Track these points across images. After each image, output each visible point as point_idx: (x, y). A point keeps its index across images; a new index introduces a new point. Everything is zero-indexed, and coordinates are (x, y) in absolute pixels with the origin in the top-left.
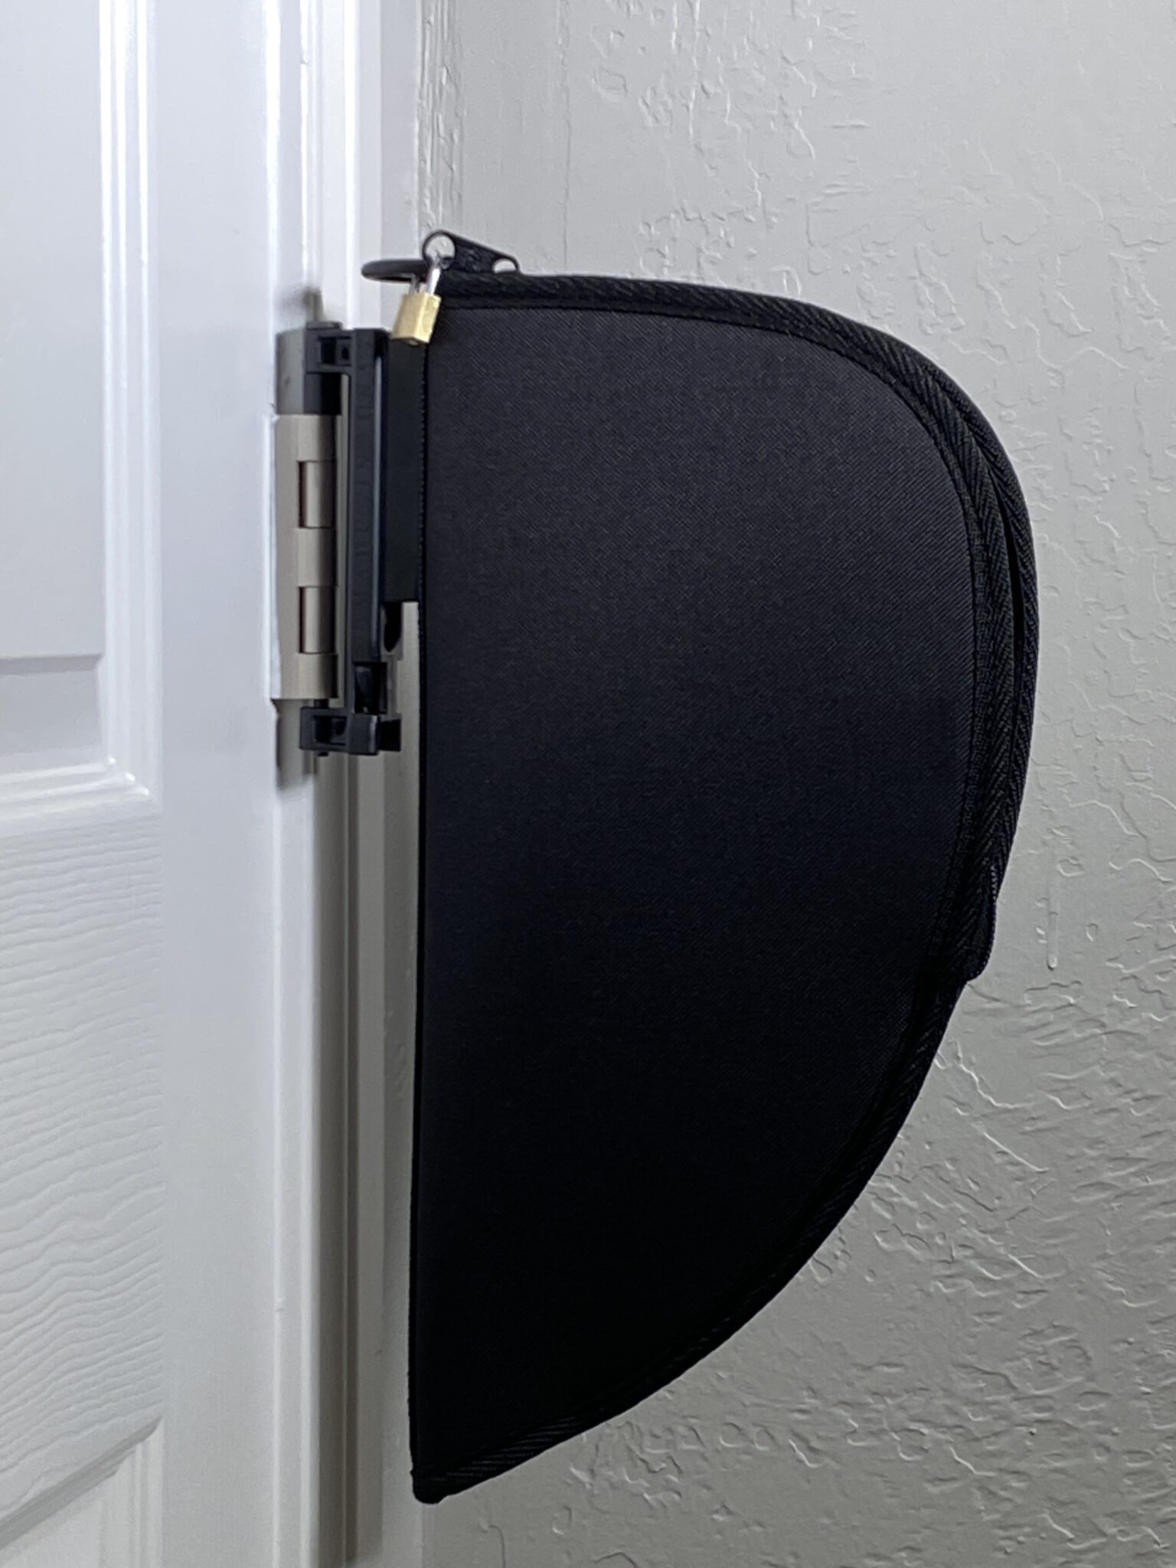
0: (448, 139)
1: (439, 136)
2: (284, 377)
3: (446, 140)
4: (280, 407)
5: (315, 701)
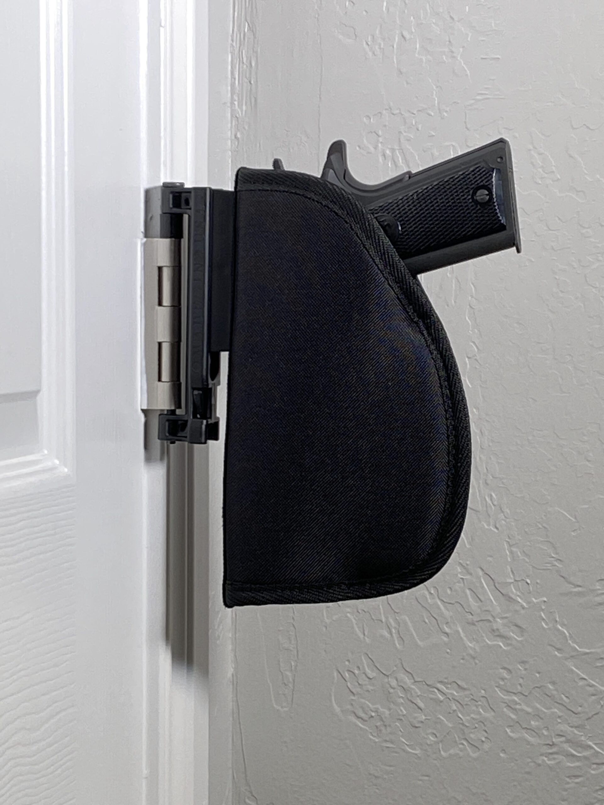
0: (249, 66)
1: (243, 63)
2: (150, 216)
3: (247, 66)
4: (147, 234)
5: (168, 410)
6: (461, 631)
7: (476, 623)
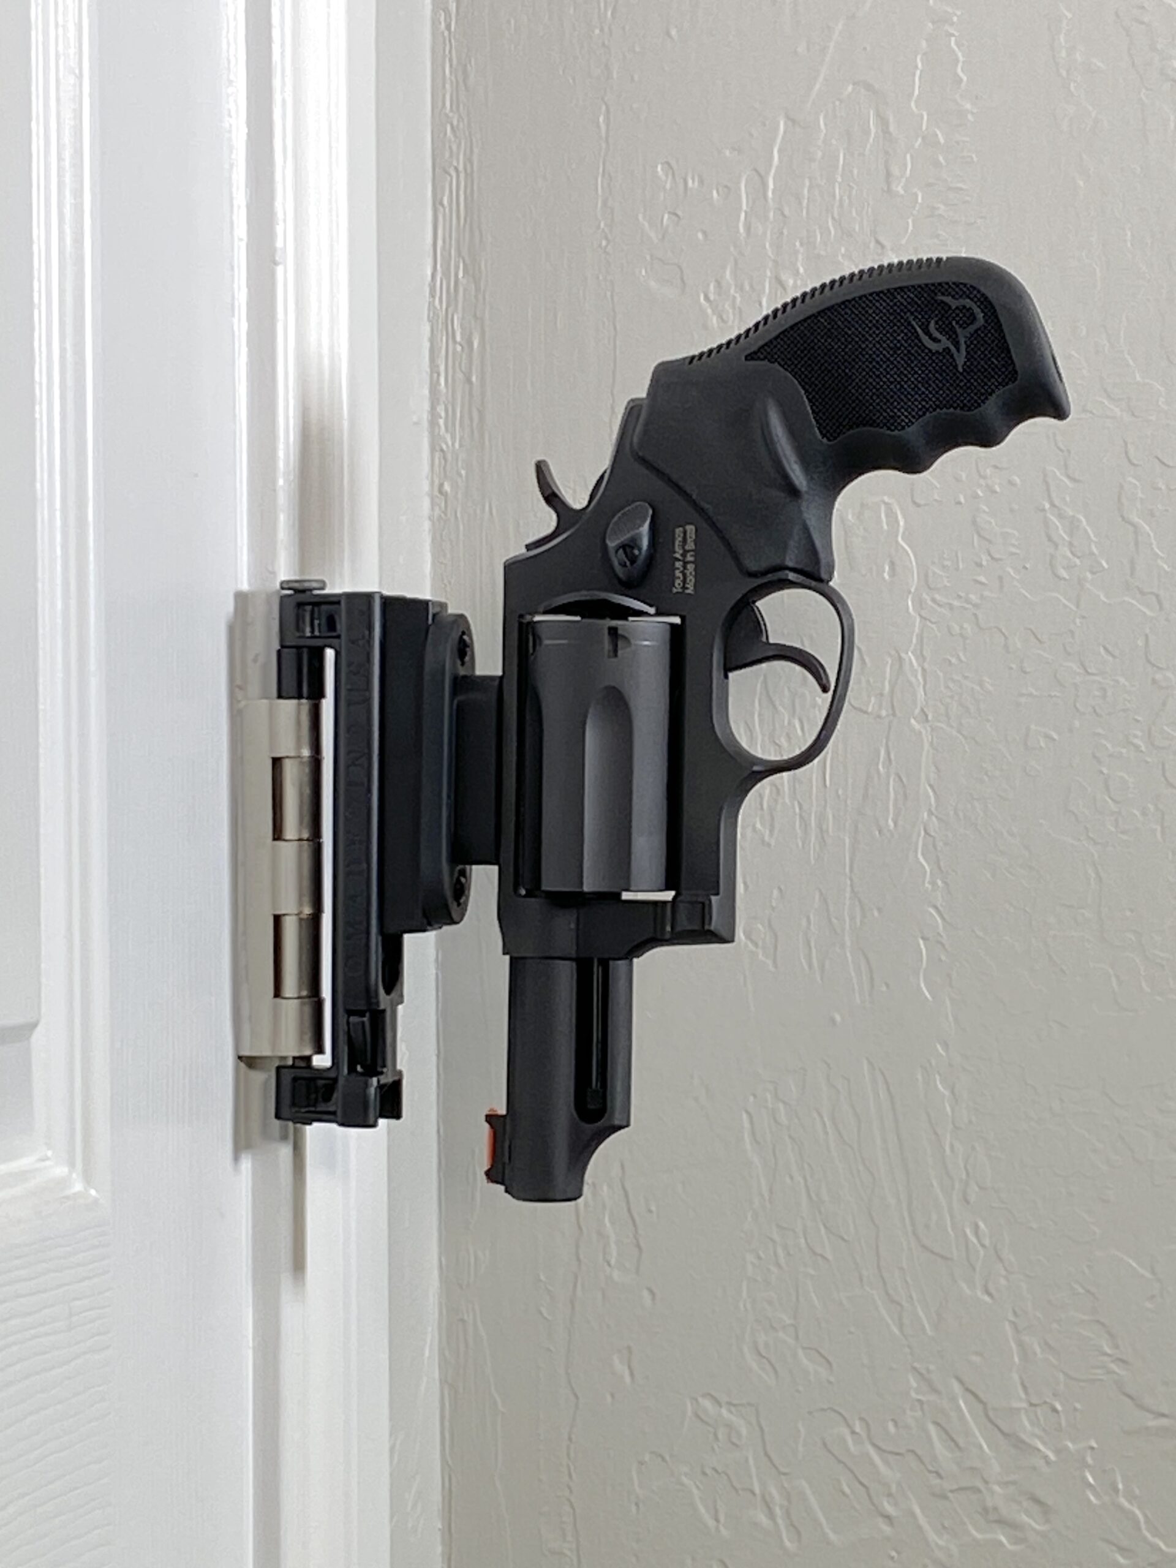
0: (466, 346)
3: (463, 348)
5: (294, 1058)
6: (918, 1511)
7: (950, 1495)
